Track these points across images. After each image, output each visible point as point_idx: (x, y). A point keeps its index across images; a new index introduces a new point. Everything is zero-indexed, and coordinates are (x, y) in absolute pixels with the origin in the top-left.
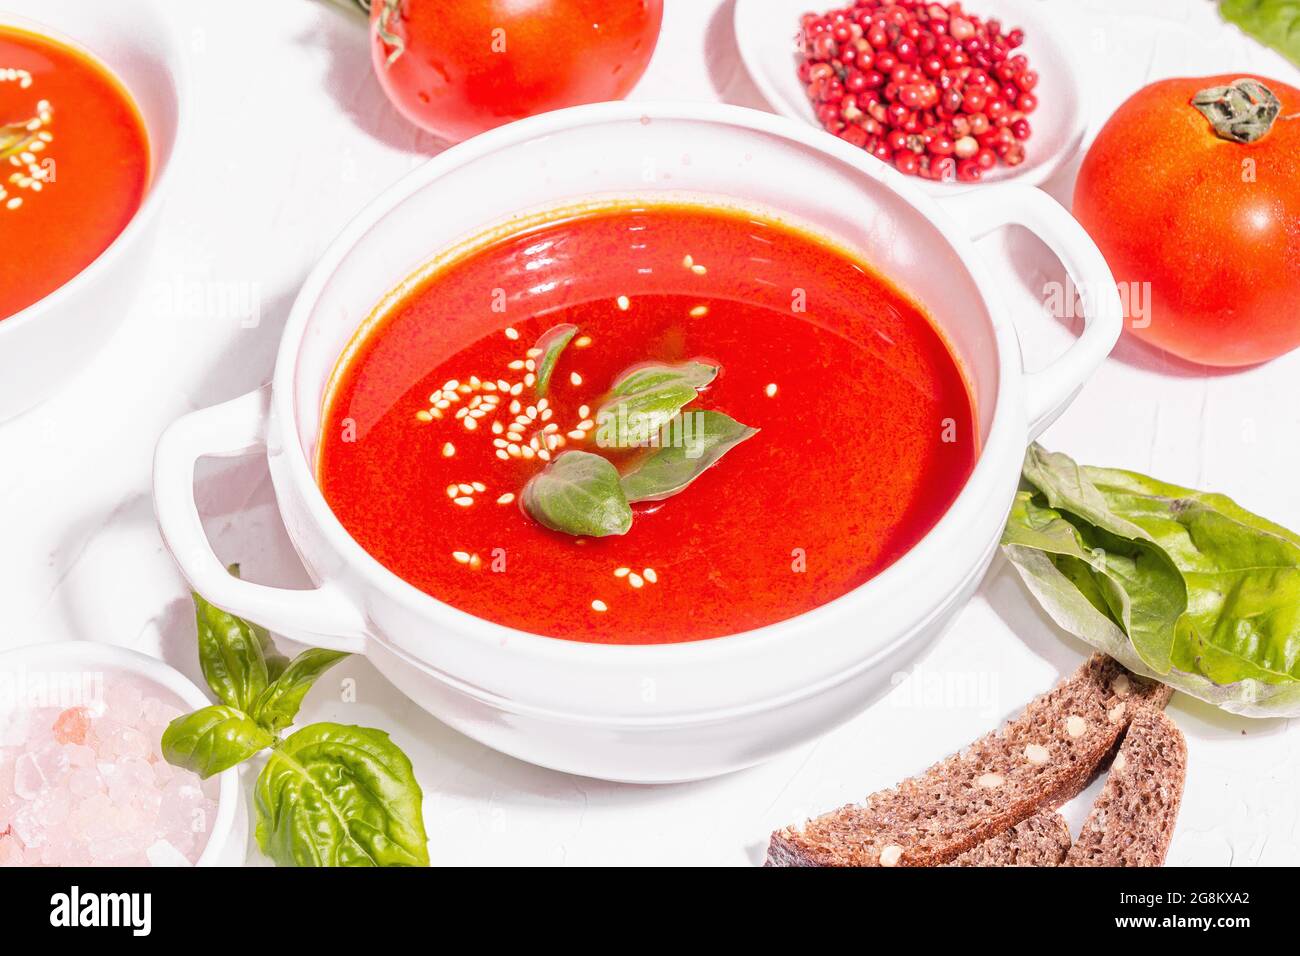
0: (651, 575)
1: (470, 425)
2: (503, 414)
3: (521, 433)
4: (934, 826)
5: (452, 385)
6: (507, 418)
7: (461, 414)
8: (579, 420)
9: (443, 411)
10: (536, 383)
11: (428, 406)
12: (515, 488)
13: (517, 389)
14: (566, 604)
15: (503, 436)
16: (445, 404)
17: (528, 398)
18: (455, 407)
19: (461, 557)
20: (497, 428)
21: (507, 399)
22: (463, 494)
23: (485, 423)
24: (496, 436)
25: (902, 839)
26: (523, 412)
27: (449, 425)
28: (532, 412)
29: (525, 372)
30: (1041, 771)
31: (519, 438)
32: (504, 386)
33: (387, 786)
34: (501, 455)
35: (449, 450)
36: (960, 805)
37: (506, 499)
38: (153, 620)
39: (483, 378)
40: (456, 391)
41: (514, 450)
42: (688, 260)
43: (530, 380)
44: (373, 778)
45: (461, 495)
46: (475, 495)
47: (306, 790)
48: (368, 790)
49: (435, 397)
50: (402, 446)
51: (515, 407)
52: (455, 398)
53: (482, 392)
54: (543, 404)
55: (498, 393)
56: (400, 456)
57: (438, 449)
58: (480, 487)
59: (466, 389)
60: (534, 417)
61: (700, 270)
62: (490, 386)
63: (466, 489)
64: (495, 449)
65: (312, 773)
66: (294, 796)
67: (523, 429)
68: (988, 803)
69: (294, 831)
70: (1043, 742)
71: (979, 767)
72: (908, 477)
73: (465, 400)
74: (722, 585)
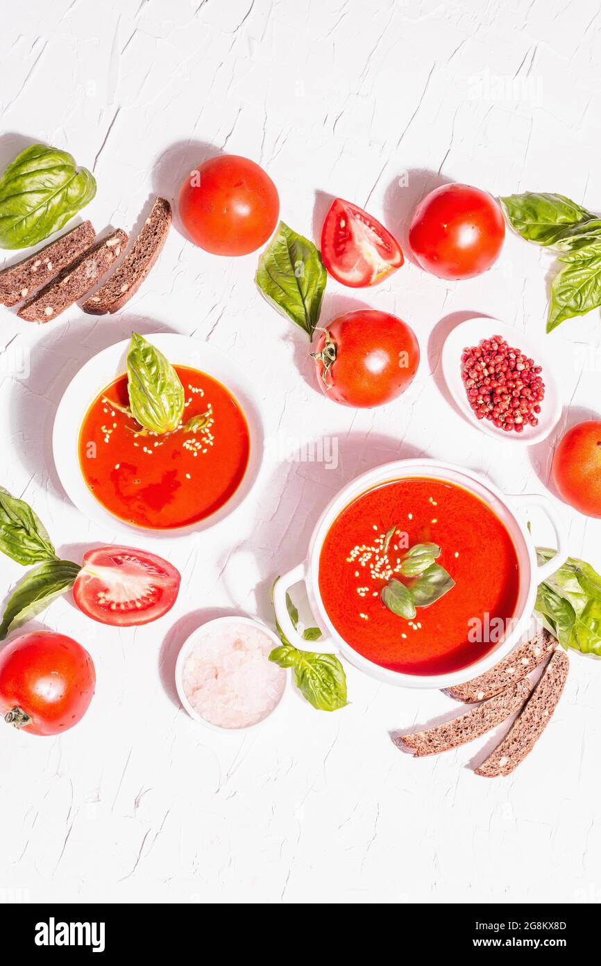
0: (419, 625)
1: (363, 564)
2: (373, 561)
3: (379, 568)
4: (493, 686)
5: (357, 548)
6: (375, 562)
7: (360, 559)
8: (397, 564)
9: (355, 558)
10: (384, 549)
11: (350, 556)
12: (379, 590)
13: (377, 551)
14: (395, 635)
15: (374, 569)
16: (355, 556)
17: (381, 554)
18: (358, 557)
19: (362, 615)
20: (372, 566)
21: (374, 554)
22: (362, 591)
23: (368, 563)
24: (371, 569)
25: (484, 691)
26: (379, 560)
27: (356, 564)
28: (382, 560)
29: (379, 544)
30: (525, 668)
31: (379, 570)
32: (373, 549)
33: (335, 672)
34: (373, 577)
35: (357, 574)
36: (501, 679)
37: (375, 594)
38: (252, 590)
39: (367, 546)
40: (358, 550)
41: (377, 575)
42: (431, 499)
43: (381, 547)
44: (332, 671)
45: (361, 592)
46: (365, 592)
47: (312, 672)
48: (330, 673)
49: (352, 553)
50: (343, 572)
51: (377, 558)
52: (358, 553)
53: (366, 551)
54: (386, 557)
55: (371, 551)
56: (342, 576)
57: (353, 574)
58: (367, 589)
59: (361, 550)
60: (383, 562)
61: (435, 503)
62: (369, 549)
63: (363, 590)
64: (371, 574)
65: (312, 666)
66: (308, 675)
67: (379, 567)
68: (510, 678)
69: (308, 687)
70: (527, 657)
71: (507, 665)
72: (498, 591)
73: (361, 554)
74: (441, 630)
